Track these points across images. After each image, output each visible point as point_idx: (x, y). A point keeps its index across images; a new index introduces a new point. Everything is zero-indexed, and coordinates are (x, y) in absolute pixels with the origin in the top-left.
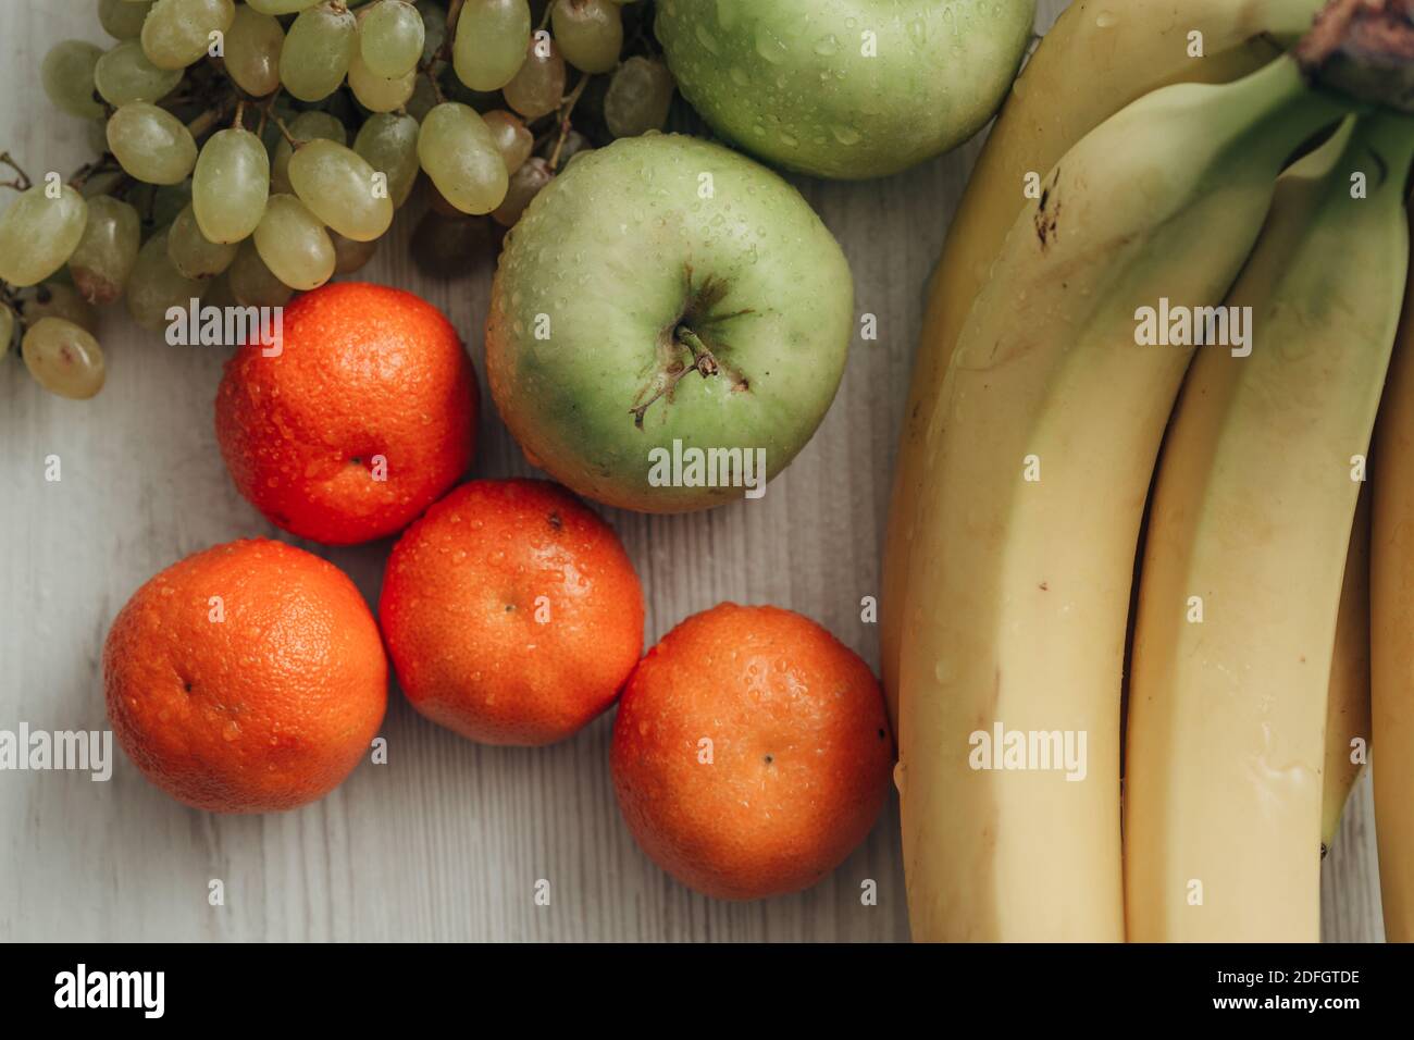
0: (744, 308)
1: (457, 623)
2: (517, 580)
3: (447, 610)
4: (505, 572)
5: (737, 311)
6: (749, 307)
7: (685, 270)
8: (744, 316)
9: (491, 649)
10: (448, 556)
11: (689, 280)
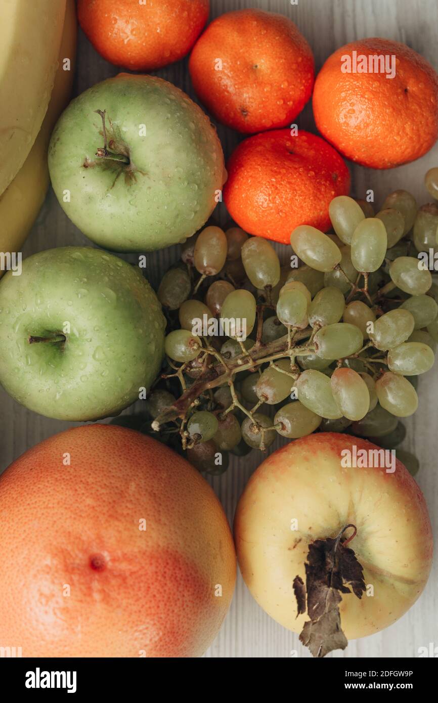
0: (115, 186)
1: (278, 54)
2: (255, 79)
3: (285, 59)
4: (262, 82)
5: (116, 183)
6: (114, 188)
7: (145, 173)
8: (112, 184)
9: (260, 45)
10: (289, 84)
11: (140, 172)
